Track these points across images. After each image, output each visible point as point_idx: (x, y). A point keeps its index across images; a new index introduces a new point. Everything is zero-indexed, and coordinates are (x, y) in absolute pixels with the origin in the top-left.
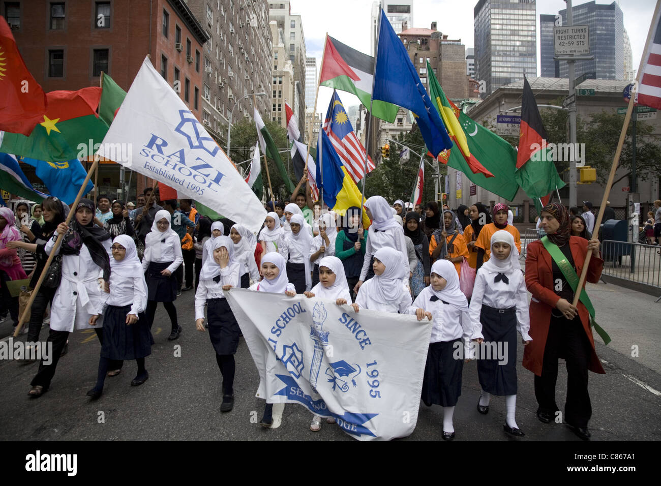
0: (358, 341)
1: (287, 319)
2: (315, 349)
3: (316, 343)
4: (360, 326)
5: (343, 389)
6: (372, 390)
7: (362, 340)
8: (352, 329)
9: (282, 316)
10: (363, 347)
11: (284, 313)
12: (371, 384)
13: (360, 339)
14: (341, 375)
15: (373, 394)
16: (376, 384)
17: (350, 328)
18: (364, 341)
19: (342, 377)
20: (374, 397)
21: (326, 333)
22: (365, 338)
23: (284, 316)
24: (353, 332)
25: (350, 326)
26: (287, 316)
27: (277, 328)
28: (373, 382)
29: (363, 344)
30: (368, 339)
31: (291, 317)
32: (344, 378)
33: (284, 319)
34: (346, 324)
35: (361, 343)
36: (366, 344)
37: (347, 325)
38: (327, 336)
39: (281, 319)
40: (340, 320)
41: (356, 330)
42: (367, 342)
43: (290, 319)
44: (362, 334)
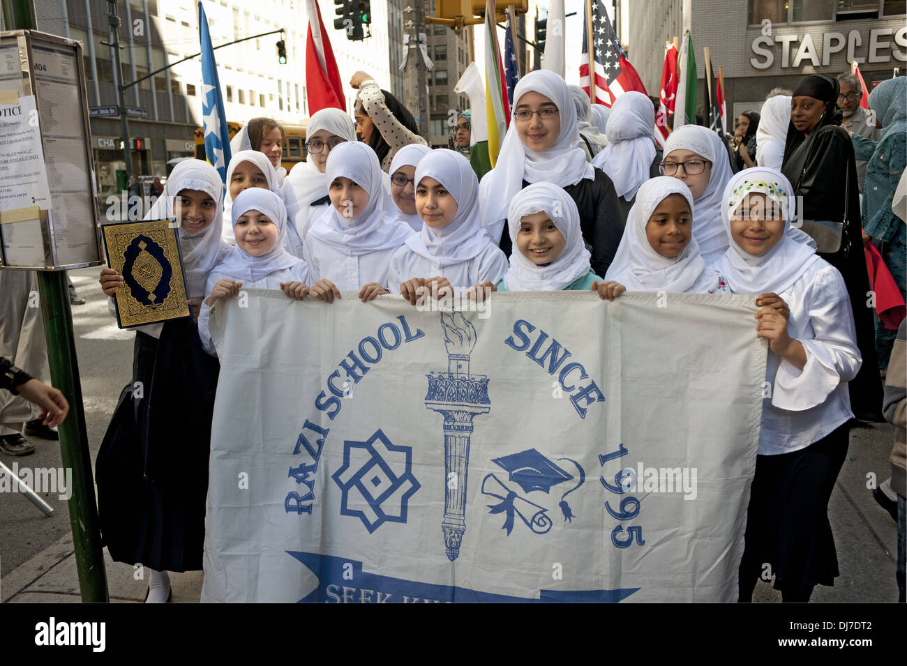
0: (568, 394)
1: (358, 371)
2: (448, 433)
3: (446, 419)
4: (567, 353)
5: (535, 526)
6: (619, 528)
7: (576, 392)
8: (547, 362)
9: (343, 364)
10: (582, 412)
11: (351, 355)
12: (618, 511)
13: (572, 388)
14: (527, 490)
15: (623, 536)
16: (630, 508)
17: (541, 361)
18: (584, 392)
19: (532, 493)
20: (627, 544)
21: (481, 382)
22: (585, 383)
23: (351, 363)
24: (552, 370)
25: (539, 355)
26: (357, 363)
27: (329, 395)
28: (623, 504)
29: (582, 403)
30: (593, 386)
31: (366, 364)
32: (537, 496)
33: (350, 371)
34: (529, 350)
35: (574, 399)
36: (590, 400)
37: (532, 354)
38: (485, 388)
39: (342, 371)
40: (510, 341)
41: (558, 365)
42: (593, 395)
43: (365, 370)
44: (576, 373)
